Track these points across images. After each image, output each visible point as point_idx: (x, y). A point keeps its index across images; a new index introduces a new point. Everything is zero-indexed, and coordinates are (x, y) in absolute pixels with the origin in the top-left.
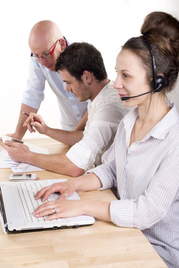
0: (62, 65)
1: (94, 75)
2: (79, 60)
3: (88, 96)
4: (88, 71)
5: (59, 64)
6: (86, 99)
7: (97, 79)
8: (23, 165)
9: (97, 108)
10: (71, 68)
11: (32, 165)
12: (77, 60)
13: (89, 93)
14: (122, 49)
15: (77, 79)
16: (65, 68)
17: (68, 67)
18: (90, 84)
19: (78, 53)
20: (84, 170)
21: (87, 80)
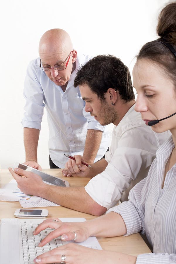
0: (82, 78)
1: (119, 93)
2: (103, 73)
3: (112, 119)
4: (113, 88)
5: (79, 77)
6: (108, 122)
7: (123, 99)
8: (34, 199)
9: (123, 132)
10: (92, 83)
11: (45, 199)
12: (101, 73)
13: (113, 115)
14: (138, 59)
15: (98, 96)
16: (86, 82)
17: (89, 81)
18: (114, 104)
19: (103, 66)
20: (106, 208)
21: (111, 99)
